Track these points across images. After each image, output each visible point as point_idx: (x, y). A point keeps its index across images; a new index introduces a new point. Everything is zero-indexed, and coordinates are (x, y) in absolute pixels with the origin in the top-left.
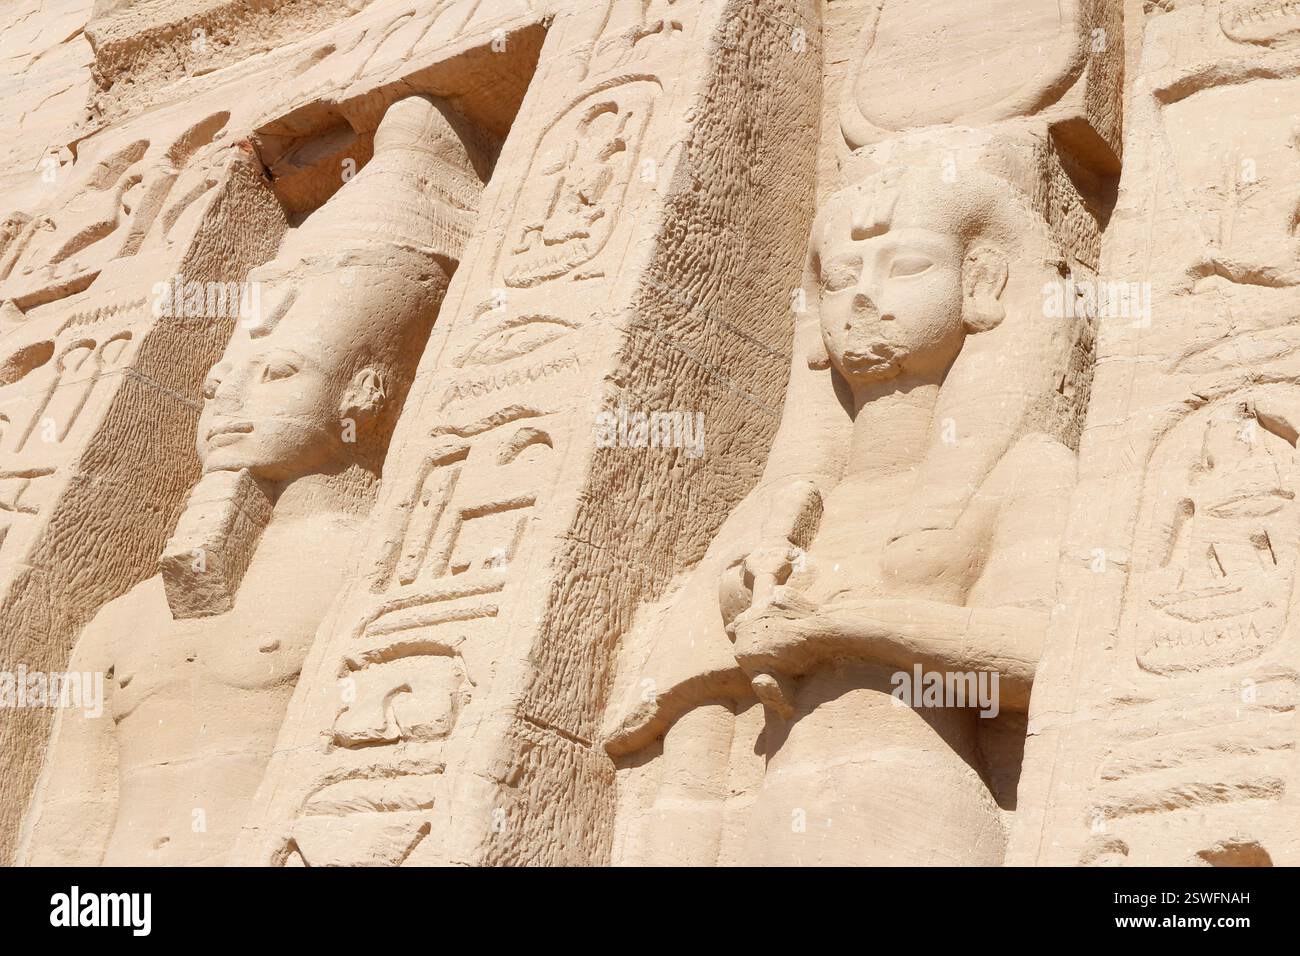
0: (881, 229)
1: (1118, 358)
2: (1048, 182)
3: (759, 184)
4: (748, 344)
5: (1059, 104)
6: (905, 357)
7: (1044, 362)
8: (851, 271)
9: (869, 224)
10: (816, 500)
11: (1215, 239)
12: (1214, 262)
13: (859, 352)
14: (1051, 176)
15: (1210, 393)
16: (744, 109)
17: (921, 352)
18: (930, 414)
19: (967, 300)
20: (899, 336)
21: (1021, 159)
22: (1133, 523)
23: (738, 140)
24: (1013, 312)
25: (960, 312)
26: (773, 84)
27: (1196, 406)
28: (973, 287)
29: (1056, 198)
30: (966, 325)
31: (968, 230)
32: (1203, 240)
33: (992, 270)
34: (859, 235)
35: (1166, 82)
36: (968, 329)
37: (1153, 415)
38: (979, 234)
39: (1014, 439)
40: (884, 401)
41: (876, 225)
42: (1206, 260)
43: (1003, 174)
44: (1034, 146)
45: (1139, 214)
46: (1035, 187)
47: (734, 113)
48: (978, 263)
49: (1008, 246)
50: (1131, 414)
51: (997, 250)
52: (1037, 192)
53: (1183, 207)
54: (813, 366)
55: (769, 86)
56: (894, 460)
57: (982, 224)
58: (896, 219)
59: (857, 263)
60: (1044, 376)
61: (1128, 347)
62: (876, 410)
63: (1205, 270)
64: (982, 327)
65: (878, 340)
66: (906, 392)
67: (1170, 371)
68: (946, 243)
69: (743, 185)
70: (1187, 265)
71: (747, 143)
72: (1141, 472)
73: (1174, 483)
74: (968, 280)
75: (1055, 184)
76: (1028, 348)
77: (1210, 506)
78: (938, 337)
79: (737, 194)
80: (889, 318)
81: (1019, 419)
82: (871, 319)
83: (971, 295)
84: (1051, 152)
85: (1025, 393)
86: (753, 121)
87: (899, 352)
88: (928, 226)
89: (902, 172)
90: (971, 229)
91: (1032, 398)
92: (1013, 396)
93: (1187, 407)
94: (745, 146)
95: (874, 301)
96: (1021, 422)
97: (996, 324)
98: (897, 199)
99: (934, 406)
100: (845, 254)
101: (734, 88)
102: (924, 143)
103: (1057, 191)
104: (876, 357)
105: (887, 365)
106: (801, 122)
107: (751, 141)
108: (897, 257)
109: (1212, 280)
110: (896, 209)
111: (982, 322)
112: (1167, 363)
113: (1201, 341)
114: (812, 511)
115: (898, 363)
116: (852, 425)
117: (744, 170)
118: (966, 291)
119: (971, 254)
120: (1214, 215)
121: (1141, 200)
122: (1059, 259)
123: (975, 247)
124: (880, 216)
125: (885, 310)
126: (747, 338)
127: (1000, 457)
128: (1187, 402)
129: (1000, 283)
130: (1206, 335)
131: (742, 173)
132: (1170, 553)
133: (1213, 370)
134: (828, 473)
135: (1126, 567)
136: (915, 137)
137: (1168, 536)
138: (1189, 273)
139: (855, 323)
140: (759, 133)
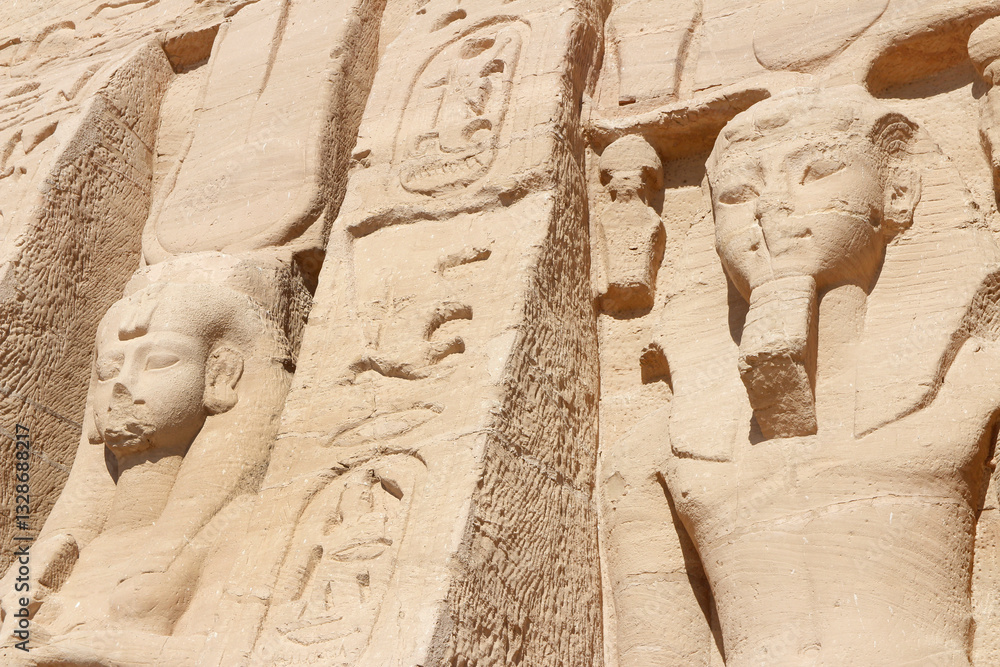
0: (140, 331)
1: (292, 434)
2: (289, 297)
3: (84, 297)
4: (63, 424)
5: (303, 237)
6: (152, 434)
7: (263, 438)
8: (116, 365)
9: (131, 328)
10: (70, 549)
11: (373, 342)
12: (370, 359)
13: (116, 429)
14: (293, 293)
15: (350, 462)
16: (73, 237)
17: (165, 429)
18: (173, 480)
19: (208, 389)
20: (147, 418)
21: (265, 279)
22: (278, 566)
23: (64, 261)
24: (244, 398)
25: (202, 398)
26: (103, 218)
27: (340, 472)
28: (215, 378)
29: (297, 310)
30: (206, 408)
31: (212, 334)
32: (364, 342)
33: (230, 365)
34: (124, 336)
35: (356, 222)
36: (209, 412)
37: (307, 479)
38: (221, 336)
39: (228, 499)
40: (137, 469)
41: (137, 328)
42: (364, 358)
43: (246, 290)
44: (277, 269)
45: (323, 322)
46: (275, 301)
47: (63, 241)
48: (220, 360)
49: (244, 347)
50: (294, 479)
51: (236, 350)
52: (276, 304)
53: (354, 317)
54: (92, 441)
55: (98, 220)
56: (141, 516)
57: (224, 329)
58: (153, 324)
59: (120, 358)
60: (261, 450)
61: (301, 425)
62: (129, 476)
63: (363, 366)
64: (218, 410)
65: (132, 420)
66: (154, 462)
67: (328, 445)
68: (192, 343)
69: (67, 297)
70: (350, 362)
71: (74, 264)
72: (292, 525)
73: (312, 532)
74: (210, 373)
75: (297, 299)
76: (250, 427)
77: (334, 552)
78: (180, 417)
79: (60, 304)
80: (141, 402)
81: (235, 483)
82: (127, 403)
83: (213, 384)
84: (294, 274)
85: (243, 463)
86: (81, 247)
87: (147, 430)
88: (178, 330)
89: (162, 287)
90: (214, 333)
91: (249, 467)
92: (233, 465)
93: (333, 473)
94: (72, 267)
95: (129, 389)
96: (236, 486)
97: (229, 407)
98: (155, 308)
99: (177, 474)
100: (112, 352)
101: (63, 220)
102: (187, 264)
103: (298, 305)
104: (129, 433)
105: (138, 440)
106: (127, 249)
107: (78, 263)
108: (151, 354)
109: (367, 374)
110: (154, 316)
111: (218, 406)
112: (326, 438)
113: (351, 421)
114: (65, 558)
115: (148, 438)
116: (114, 487)
117: (68, 285)
118: (208, 381)
119: (214, 352)
120: (376, 323)
121: (326, 311)
122: (285, 357)
123: (219, 346)
124: (139, 321)
125: (137, 396)
126: (62, 419)
127: (215, 514)
128: (333, 469)
129: (236, 376)
130: (355, 416)
131: (67, 287)
132: (301, 590)
133: (356, 444)
134: (90, 527)
135: (267, 602)
136: (182, 260)
137: (301, 576)
138: (351, 368)
139: (115, 407)
140: (86, 257)
